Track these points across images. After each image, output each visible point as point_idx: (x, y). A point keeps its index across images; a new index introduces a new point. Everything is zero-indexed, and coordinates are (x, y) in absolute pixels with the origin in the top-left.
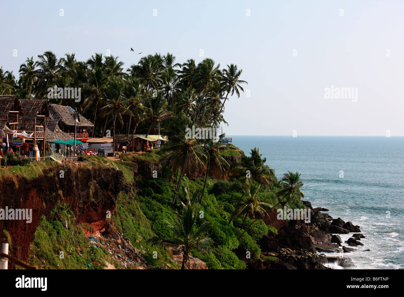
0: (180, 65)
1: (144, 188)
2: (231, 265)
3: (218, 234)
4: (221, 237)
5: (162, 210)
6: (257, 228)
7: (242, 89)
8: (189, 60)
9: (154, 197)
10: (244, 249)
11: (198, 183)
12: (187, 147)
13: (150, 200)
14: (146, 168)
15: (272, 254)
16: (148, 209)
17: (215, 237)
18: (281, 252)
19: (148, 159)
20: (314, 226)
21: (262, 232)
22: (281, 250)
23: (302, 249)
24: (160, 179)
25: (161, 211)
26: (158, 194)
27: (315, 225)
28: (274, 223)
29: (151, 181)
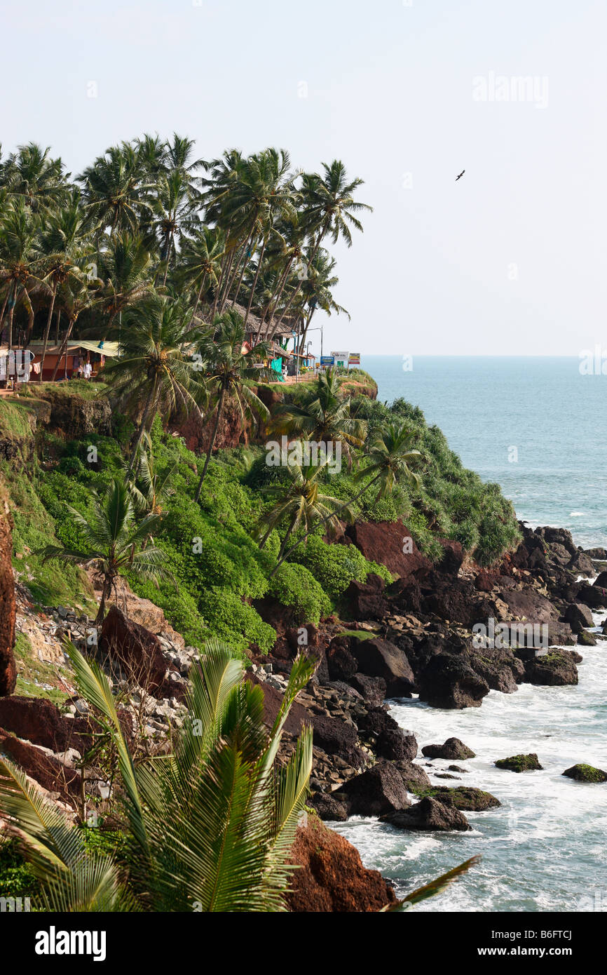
0: (206, 166)
1: (63, 458)
2: (238, 630)
3: (215, 559)
4: (221, 568)
5: (87, 501)
6: (338, 564)
7: (358, 224)
8: (229, 153)
9: (82, 476)
10: (279, 599)
11: (226, 460)
12: (156, 366)
13: (63, 479)
14: (76, 413)
15: (365, 625)
16: (58, 496)
17: (209, 566)
18: (392, 623)
19: (79, 393)
20: (536, 584)
21: (348, 574)
22: (391, 619)
23: (448, 622)
24: (101, 439)
25: (85, 501)
26: (91, 471)
27: (540, 581)
28: (392, 559)
29: (81, 443)
